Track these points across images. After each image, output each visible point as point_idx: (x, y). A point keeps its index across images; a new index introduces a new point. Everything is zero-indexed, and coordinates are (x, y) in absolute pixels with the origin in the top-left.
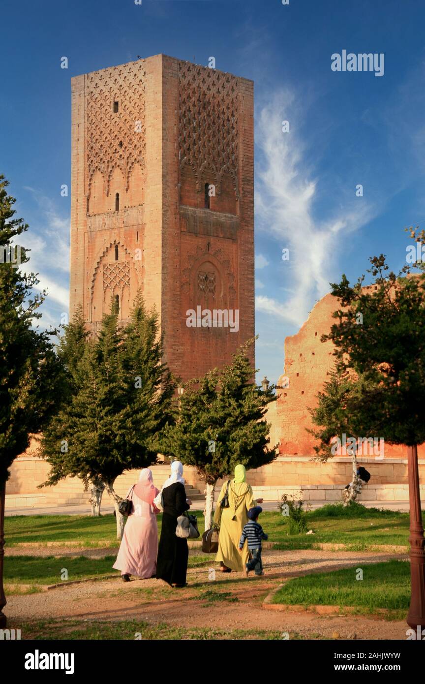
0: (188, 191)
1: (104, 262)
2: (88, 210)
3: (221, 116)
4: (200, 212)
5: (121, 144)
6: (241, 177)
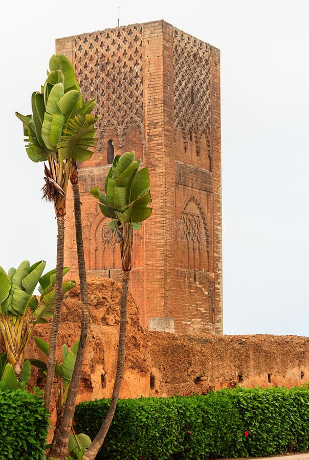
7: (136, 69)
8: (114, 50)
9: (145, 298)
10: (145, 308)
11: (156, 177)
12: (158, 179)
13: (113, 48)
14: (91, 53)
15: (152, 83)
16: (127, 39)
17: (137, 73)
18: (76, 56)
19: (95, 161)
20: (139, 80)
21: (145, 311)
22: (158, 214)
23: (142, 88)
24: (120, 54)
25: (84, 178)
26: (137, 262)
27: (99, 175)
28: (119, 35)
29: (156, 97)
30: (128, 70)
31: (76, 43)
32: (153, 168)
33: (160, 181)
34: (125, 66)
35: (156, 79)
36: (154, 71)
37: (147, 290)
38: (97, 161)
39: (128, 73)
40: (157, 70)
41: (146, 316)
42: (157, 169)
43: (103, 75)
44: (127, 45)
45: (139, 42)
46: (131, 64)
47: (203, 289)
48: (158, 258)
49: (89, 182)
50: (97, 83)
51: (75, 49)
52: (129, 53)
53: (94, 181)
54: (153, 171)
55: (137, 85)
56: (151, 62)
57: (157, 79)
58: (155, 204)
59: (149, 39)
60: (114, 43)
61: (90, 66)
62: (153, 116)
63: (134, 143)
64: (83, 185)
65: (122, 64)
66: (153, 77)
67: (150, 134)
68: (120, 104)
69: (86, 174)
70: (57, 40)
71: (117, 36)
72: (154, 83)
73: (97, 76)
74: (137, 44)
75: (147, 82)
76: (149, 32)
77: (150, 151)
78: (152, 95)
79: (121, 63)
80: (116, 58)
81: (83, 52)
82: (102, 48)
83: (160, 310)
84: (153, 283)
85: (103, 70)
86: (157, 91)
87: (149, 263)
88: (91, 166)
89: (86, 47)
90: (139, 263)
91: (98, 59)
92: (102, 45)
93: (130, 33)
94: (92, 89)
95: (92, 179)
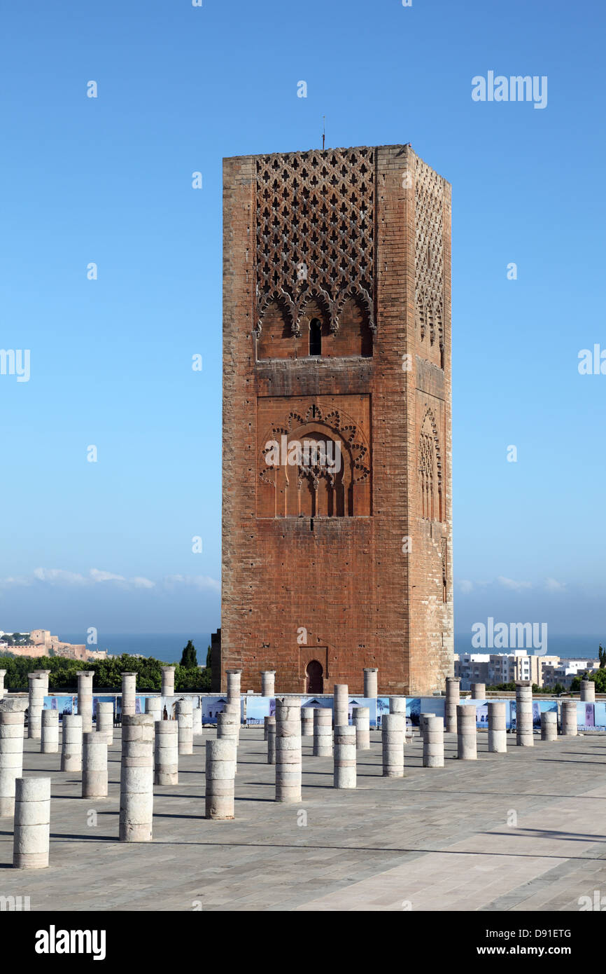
3: (340, 215)
4: (299, 364)
6: (380, 297)
7: (362, 215)
8: (324, 183)
9: (373, 564)
10: (374, 579)
11: (394, 379)
12: (398, 384)
13: (324, 181)
14: (284, 185)
15: (388, 238)
16: (348, 169)
17: (363, 221)
18: (259, 188)
19: (289, 349)
20: (366, 233)
21: (373, 583)
22: (397, 436)
23: (372, 244)
24: (335, 190)
25: (270, 374)
26: (360, 508)
27: (297, 371)
28: (334, 162)
29: (395, 260)
30: (349, 216)
31: (259, 168)
32: (389, 366)
33: (400, 386)
34: (344, 209)
35: (396, 233)
36: (392, 221)
37: (377, 552)
38: (292, 349)
39: (349, 220)
40: (398, 220)
41: (374, 592)
42: (395, 367)
43: (304, 220)
44: (348, 177)
45: (367, 176)
46: (351, 206)
47: (438, 549)
48: (397, 503)
49: (278, 381)
50: (295, 231)
51: (259, 177)
52: (351, 189)
53: (287, 380)
54: (389, 371)
55: (363, 240)
56: (388, 207)
57: (399, 233)
58: (393, 420)
59: (384, 172)
60: (324, 172)
61: (284, 204)
62: (390, 287)
63: (356, 326)
64: (268, 386)
65: (338, 206)
66: (390, 229)
67: (385, 315)
68: (334, 265)
69: (274, 368)
70: (225, 160)
71: (331, 163)
72: (393, 238)
73: (295, 222)
74: (364, 178)
75: (382, 237)
76: (385, 162)
77: (384, 341)
78: (388, 256)
79: (336, 204)
80: (328, 197)
81: (271, 182)
82: (305, 179)
83: (399, 584)
84: (387, 541)
85: (305, 211)
86: (397, 251)
87: (380, 510)
88: (281, 356)
89: (276, 175)
90: (363, 510)
91: (296, 193)
92: (304, 174)
93: (353, 159)
94: (286, 239)
95: (284, 377)
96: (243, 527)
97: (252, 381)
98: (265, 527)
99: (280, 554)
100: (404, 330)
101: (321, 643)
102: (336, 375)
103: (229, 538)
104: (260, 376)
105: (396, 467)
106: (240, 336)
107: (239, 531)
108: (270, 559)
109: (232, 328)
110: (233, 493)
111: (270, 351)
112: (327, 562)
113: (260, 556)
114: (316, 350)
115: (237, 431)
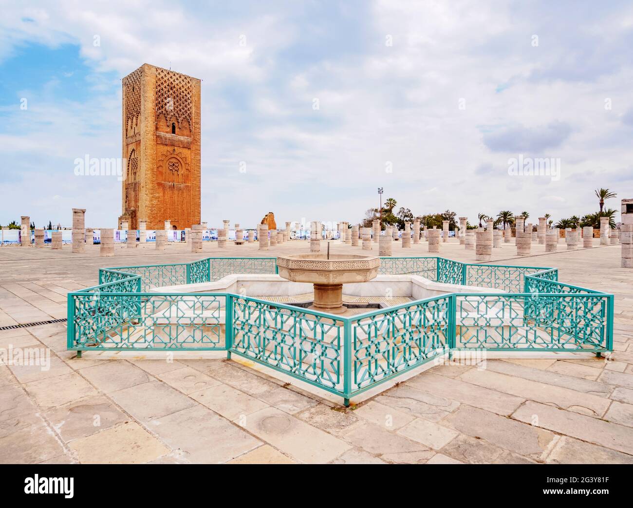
0: (162, 126)
1: (131, 158)
2: (127, 136)
3: (182, 94)
4: (169, 136)
5: (135, 106)
6: (194, 121)
7: (188, 96)
9: (191, 198)
10: (192, 203)
11: (198, 146)
14: (165, 79)
16: (184, 81)
18: (157, 77)
20: (189, 101)
22: (198, 162)
23: (191, 105)
24: (181, 85)
25: (161, 137)
28: (180, 77)
29: (197, 112)
31: (157, 71)
33: (199, 148)
35: (198, 104)
37: (192, 195)
38: (167, 131)
39: (184, 96)
40: (198, 100)
41: (192, 206)
42: (198, 142)
43: (171, 92)
44: (184, 83)
46: (186, 92)
48: (198, 182)
49: (163, 140)
51: (157, 74)
52: (185, 87)
54: (196, 143)
55: (189, 103)
56: (196, 96)
58: (197, 158)
60: (177, 79)
61: (165, 85)
62: (196, 119)
63: (186, 128)
64: (160, 140)
65: (181, 91)
66: (196, 102)
67: (195, 127)
68: (180, 108)
69: (162, 135)
70: (144, 63)
74: (189, 85)
75: (194, 104)
80: (178, 87)
81: (161, 76)
82: (171, 79)
85: (171, 89)
88: (163, 132)
91: (169, 83)
93: (186, 78)
94: (166, 96)
95: (166, 139)
96: (153, 183)
97: (155, 138)
98: (159, 184)
99: (164, 193)
100: (200, 132)
101: (176, 220)
102: (181, 142)
103: (147, 187)
104: (158, 137)
105: (198, 171)
106: (151, 122)
107: (151, 185)
108: (161, 194)
109: (148, 119)
110: (149, 172)
111: (160, 130)
112: (178, 197)
113: (158, 193)
114: (174, 132)
115: (149, 153)
